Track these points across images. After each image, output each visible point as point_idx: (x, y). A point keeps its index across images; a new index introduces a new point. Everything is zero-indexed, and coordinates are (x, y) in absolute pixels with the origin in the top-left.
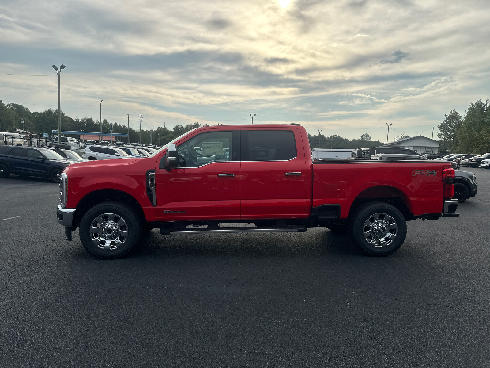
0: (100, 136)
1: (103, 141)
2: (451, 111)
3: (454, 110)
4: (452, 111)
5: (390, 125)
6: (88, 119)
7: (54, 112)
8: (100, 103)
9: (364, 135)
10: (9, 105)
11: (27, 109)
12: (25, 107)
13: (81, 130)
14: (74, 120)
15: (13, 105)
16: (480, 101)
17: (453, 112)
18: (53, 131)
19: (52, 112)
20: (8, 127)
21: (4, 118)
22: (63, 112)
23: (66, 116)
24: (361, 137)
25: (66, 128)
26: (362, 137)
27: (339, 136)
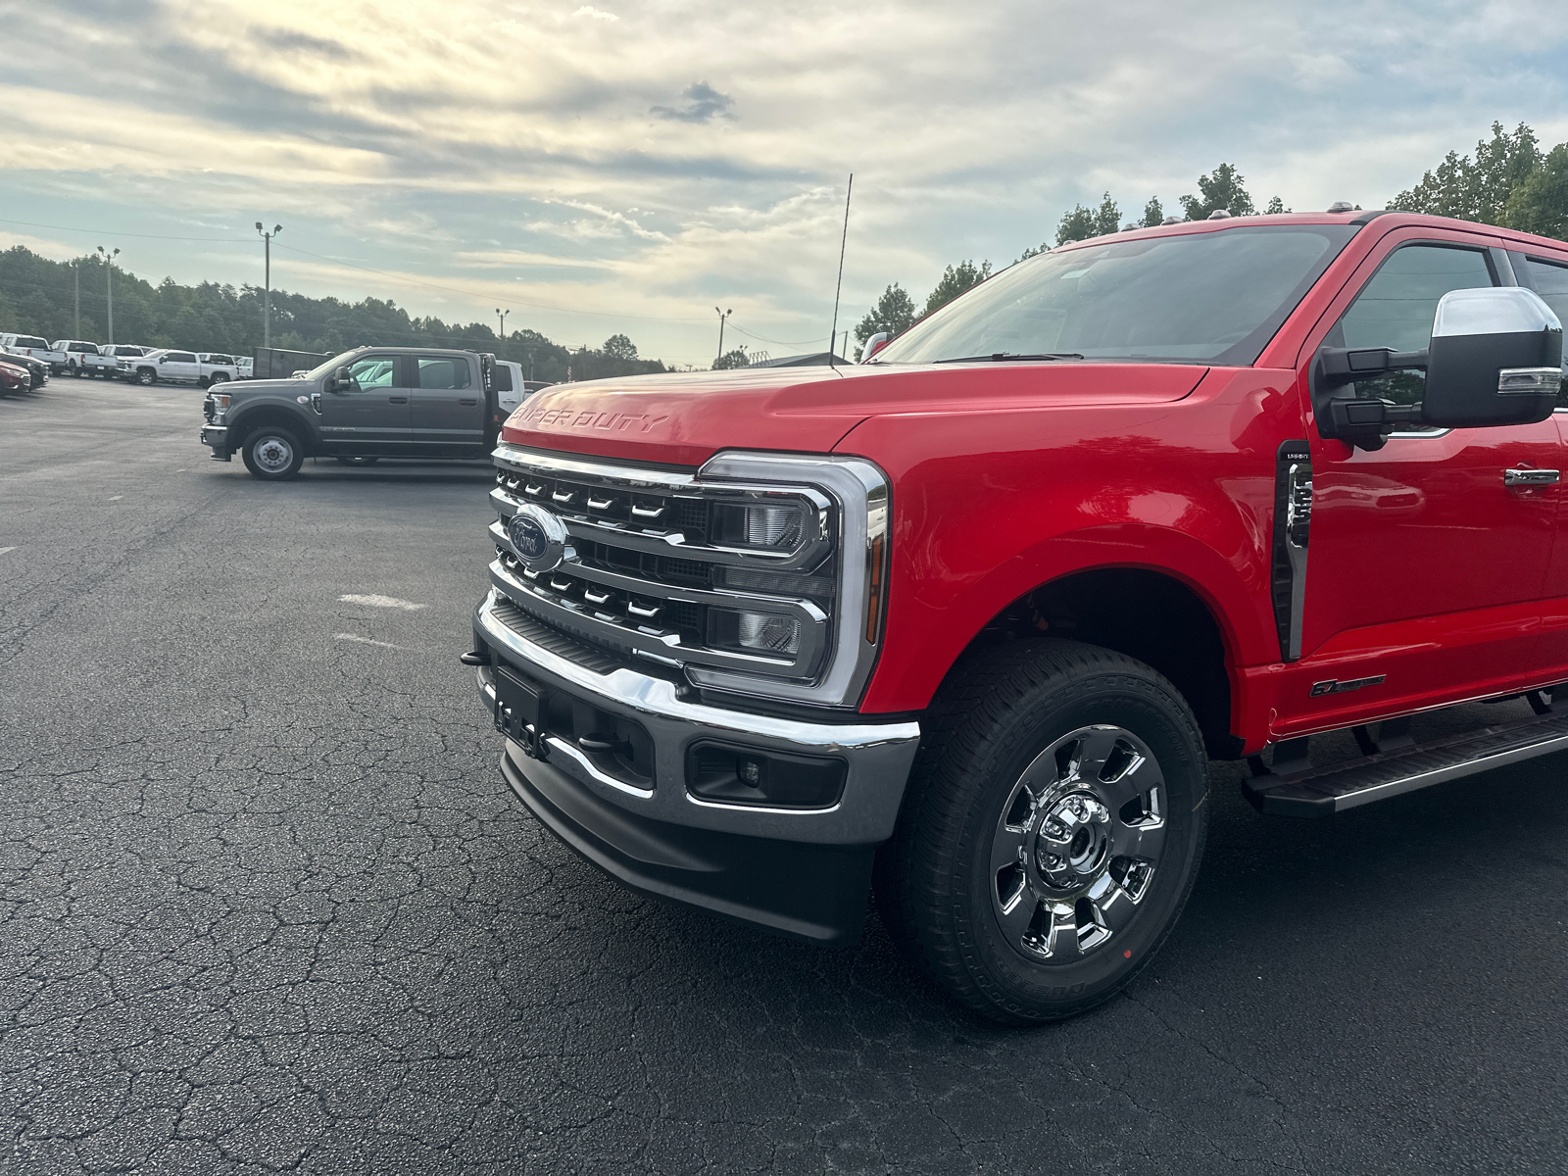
2: (890, 287)
3: (896, 286)
4: (893, 285)
5: (726, 315)
9: (615, 337)
16: (970, 266)
17: (893, 290)
24: (606, 344)
26: (609, 345)
27: (539, 335)
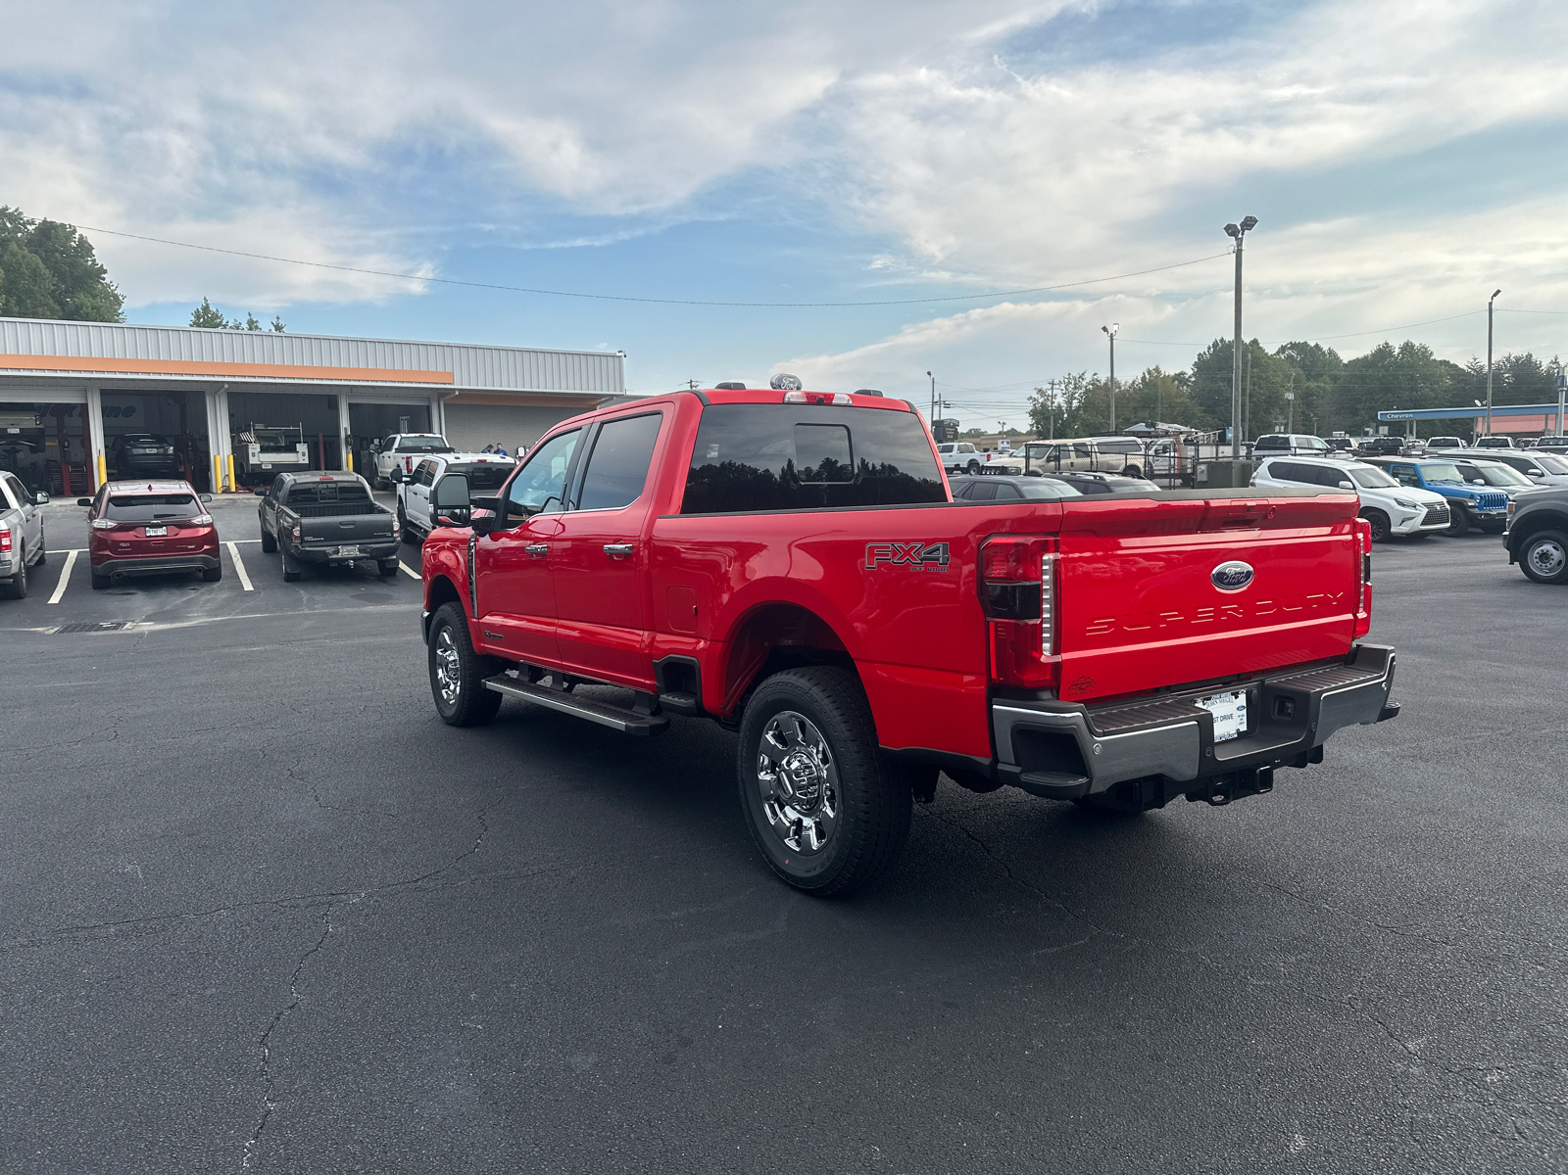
0: (1547, 415)
1: (1493, 435)
6: (1518, 359)
7: (1397, 351)
8: (1490, 304)
10: (1283, 349)
11: (1331, 352)
12: (1325, 349)
13: (1477, 401)
14: (1466, 368)
15: (1294, 346)
18: (1379, 413)
19: (1391, 353)
20: (1270, 413)
21: (1261, 388)
22: (1426, 349)
23: (1438, 359)
25: (1436, 398)
